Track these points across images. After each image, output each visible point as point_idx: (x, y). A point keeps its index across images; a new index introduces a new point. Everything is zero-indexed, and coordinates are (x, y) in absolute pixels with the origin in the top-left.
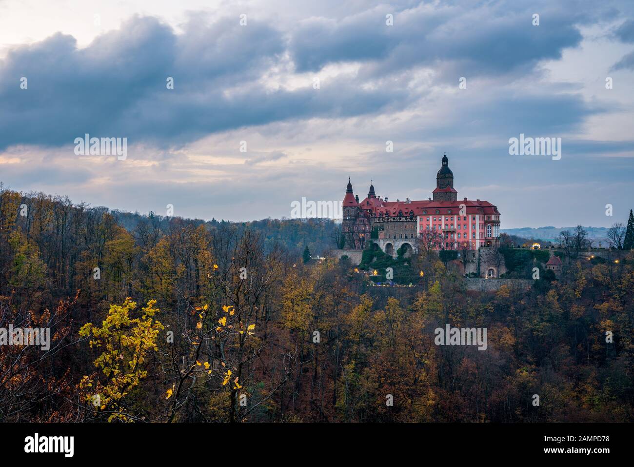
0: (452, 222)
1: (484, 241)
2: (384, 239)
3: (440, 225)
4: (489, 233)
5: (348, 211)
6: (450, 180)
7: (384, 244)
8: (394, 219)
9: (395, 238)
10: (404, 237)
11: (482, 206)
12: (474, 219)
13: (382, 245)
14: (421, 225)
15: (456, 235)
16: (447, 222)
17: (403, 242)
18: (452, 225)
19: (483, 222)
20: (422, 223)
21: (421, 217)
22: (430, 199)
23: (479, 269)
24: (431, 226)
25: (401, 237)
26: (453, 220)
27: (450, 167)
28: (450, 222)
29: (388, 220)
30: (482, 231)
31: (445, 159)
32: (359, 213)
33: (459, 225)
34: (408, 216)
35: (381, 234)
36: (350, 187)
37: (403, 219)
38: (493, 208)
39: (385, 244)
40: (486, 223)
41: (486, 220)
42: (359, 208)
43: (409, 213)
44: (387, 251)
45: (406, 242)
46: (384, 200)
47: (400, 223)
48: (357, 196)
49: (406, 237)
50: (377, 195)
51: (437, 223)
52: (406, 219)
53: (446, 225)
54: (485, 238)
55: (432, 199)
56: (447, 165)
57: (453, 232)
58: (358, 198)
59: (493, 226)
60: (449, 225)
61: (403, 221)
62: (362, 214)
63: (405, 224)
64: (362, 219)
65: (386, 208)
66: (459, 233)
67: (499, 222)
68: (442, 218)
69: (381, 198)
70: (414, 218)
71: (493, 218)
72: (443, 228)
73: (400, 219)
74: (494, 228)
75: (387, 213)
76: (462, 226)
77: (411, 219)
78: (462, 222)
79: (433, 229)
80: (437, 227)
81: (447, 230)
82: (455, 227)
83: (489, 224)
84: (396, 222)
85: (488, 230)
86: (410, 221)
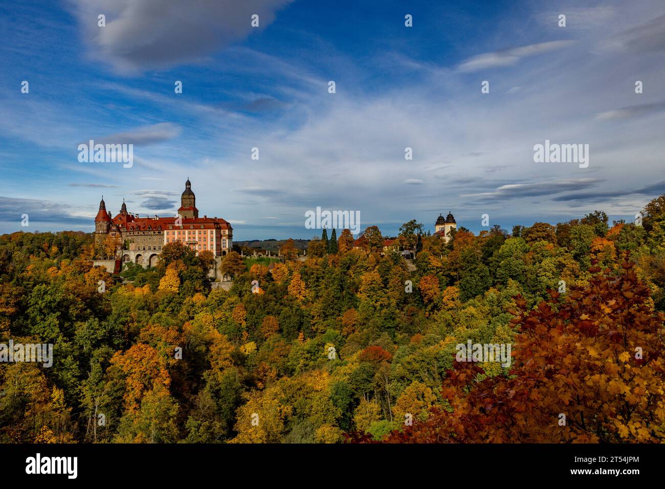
0: (194, 236)
1: (220, 251)
2: (134, 251)
3: (184, 238)
4: (224, 245)
5: (101, 225)
6: (192, 200)
7: (134, 255)
8: (144, 233)
9: (144, 249)
10: (152, 248)
11: (219, 222)
12: (212, 233)
13: (132, 256)
14: (168, 239)
15: (197, 246)
17: (151, 253)
18: (194, 238)
19: (219, 236)
20: (168, 236)
21: (168, 231)
22: (176, 215)
23: (216, 275)
24: (176, 239)
25: (150, 249)
27: (192, 189)
28: (191, 236)
29: (138, 233)
30: (219, 243)
31: (188, 183)
32: (111, 227)
33: (200, 238)
34: (156, 231)
35: (132, 246)
36: (103, 203)
37: (152, 233)
38: (227, 224)
39: (136, 255)
40: (221, 236)
41: (221, 233)
42: (111, 223)
43: (157, 227)
44: (137, 261)
45: (154, 253)
46: (135, 215)
47: (149, 237)
48: (109, 212)
49: (155, 249)
50: (128, 211)
51: (181, 236)
52: (154, 233)
53: (189, 238)
54: (221, 248)
56: (190, 188)
57: (195, 244)
58: (111, 214)
60: (192, 238)
61: (152, 235)
62: (114, 229)
63: (154, 237)
64: (114, 233)
65: (136, 223)
66: (200, 245)
68: (185, 232)
69: (132, 214)
70: (162, 232)
71: (227, 232)
72: (187, 240)
73: (149, 233)
74: (228, 240)
75: (137, 228)
76: (202, 239)
77: (159, 233)
78: (202, 235)
79: (178, 241)
80: (182, 240)
81: (190, 242)
82: (197, 240)
83: (224, 237)
84: (146, 235)
85: (223, 242)
86: (158, 235)
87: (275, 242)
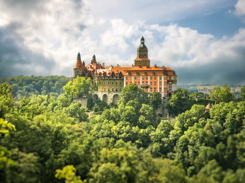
0: (146, 81)
1: (167, 93)
2: (102, 92)
3: (139, 82)
4: (170, 88)
5: (78, 72)
6: (146, 52)
9: (109, 91)
10: (115, 90)
11: (166, 70)
12: (161, 79)
13: (100, 95)
15: (149, 89)
16: (144, 81)
17: (114, 94)
18: (147, 82)
19: (166, 81)
20: (127, 81)
21: (126, 77)
22: (132, 64)
23: (163, 112)
24: (133, 83)
25: (113, 90)
26: (147, 79)
29: (105, 78)
30: (166, 87)
31: (143, 39)
32: (85, 73)
33: (151, 82)
34: (118, 76)
35: (100, 88)
36: (79, 55)
37: (115, 78)
38: (173, 72)
39: (102, 95)
40: (168, 81)
41: (168, 79)
42: (85, 70)
43: (119, 74)
45: (116, 93)
46: (102, 65)
47: (112, 81)
48: (84, 61)
49: (117, 90)
50: (97, 61)
51: (137, 81)
52: (116, 78)
53: (143, 82)
54: (168, 91)
55: (134, 65)
56: (144, 43)
57: (147, 87)
58: (84, 63)
59: (173, 83)
60: (145, 83)
61: (114, 80)
62: (87, 74)
66: (151, 88)
67: (176, 81)
68: (140, 78)
69: (100, 63)
70: (122, 78)
71: (173, 78)
72: (141, 84)
73: (113, 78)
74: (173, 85)
75: (104, 74)
76: (153, 83)
77: (120, 78)
78: (153, 80)
80: (137, 83)
81: (144, 86)
82: (149, 84)
83: (170, 82)
84: (110, 79)
85: (169, 86)
86: (119, 79)
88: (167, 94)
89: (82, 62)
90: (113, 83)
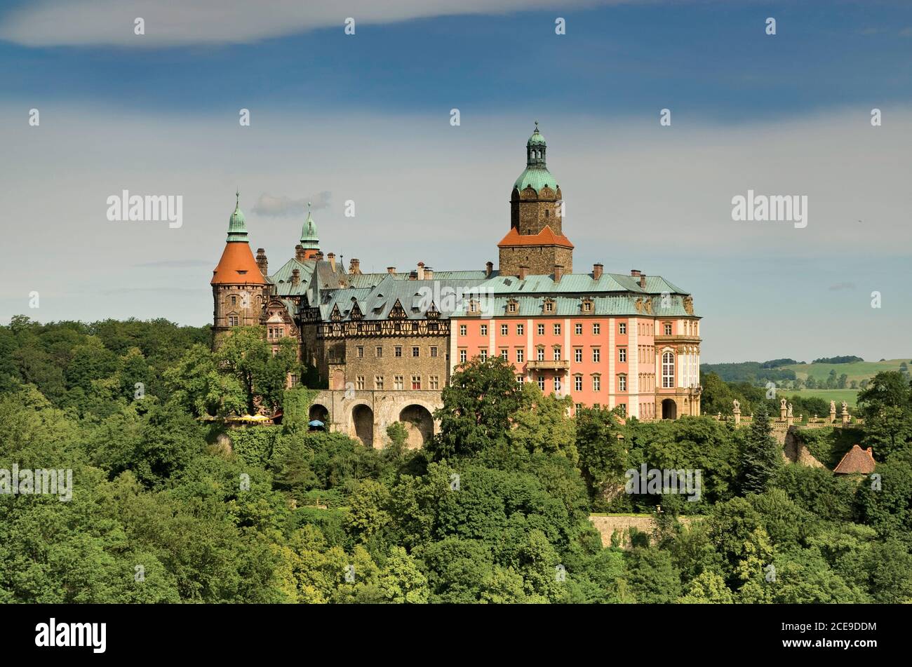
0: (556, 340)
1: (652, 399)
2: (346, 393)
3: (521, 351)
4: (669, 376)
5: (232, 299)
7: (345, 409)
8: (378, 328)
9: (380, 386)
10: (408, 383)
11: (648, 290)
12: (623, 331)
13: (341, 412)
14: (463, 351)
15: (567, 380)
16: (542, 340)
17: (405, 402)
18: (558, 349)
19: (649, 341)
20: (466, 341)
21: (464, 322)
22: (490, 264)
24: (492, 350)
25: (399, 386)
26: (559, 332)
28: (549, 339)
29: (359, 329)
30: (648, 368)
31: (538, 145)
33: (578, 350)
34: (423, 320)
35: (338, 375)
38: (680, 298)
39: (350, 408)
40: (658, 344)
41: (657, 333)
45: (415, 402)
47: (396, 341)
48: (261, 251)
49: (417, 385)
51: (512, 340)
52: (416, 326)
53: (540, 348)
54: (656, 389)
56: (543, 163)
57: (559, 372)
58: (265, 258)
59: (681, 352)
60: (549, 349)
61: (406, 336)
63: (415, 342)
65: (354, 292)
66: (578, 376)
69: (337, 260)
70: (442, 327)
71: (679, 330)
72: (530, 358)
73: (398, 327)
74: (681, 359)
75: (356, 309)
76: (588, 354)
77: (430, 327)
78: (588, 339)
79: (500, 360)
80: (512, 358)
81: (542, 365)
82: (568, 354)
83: (668, 348)
84: (386, 336)
85: (665, 367)
86: (428, 335)
87: (855, 365)
88: (655, 404)
89: (255, 255)
90: (398, 354)
